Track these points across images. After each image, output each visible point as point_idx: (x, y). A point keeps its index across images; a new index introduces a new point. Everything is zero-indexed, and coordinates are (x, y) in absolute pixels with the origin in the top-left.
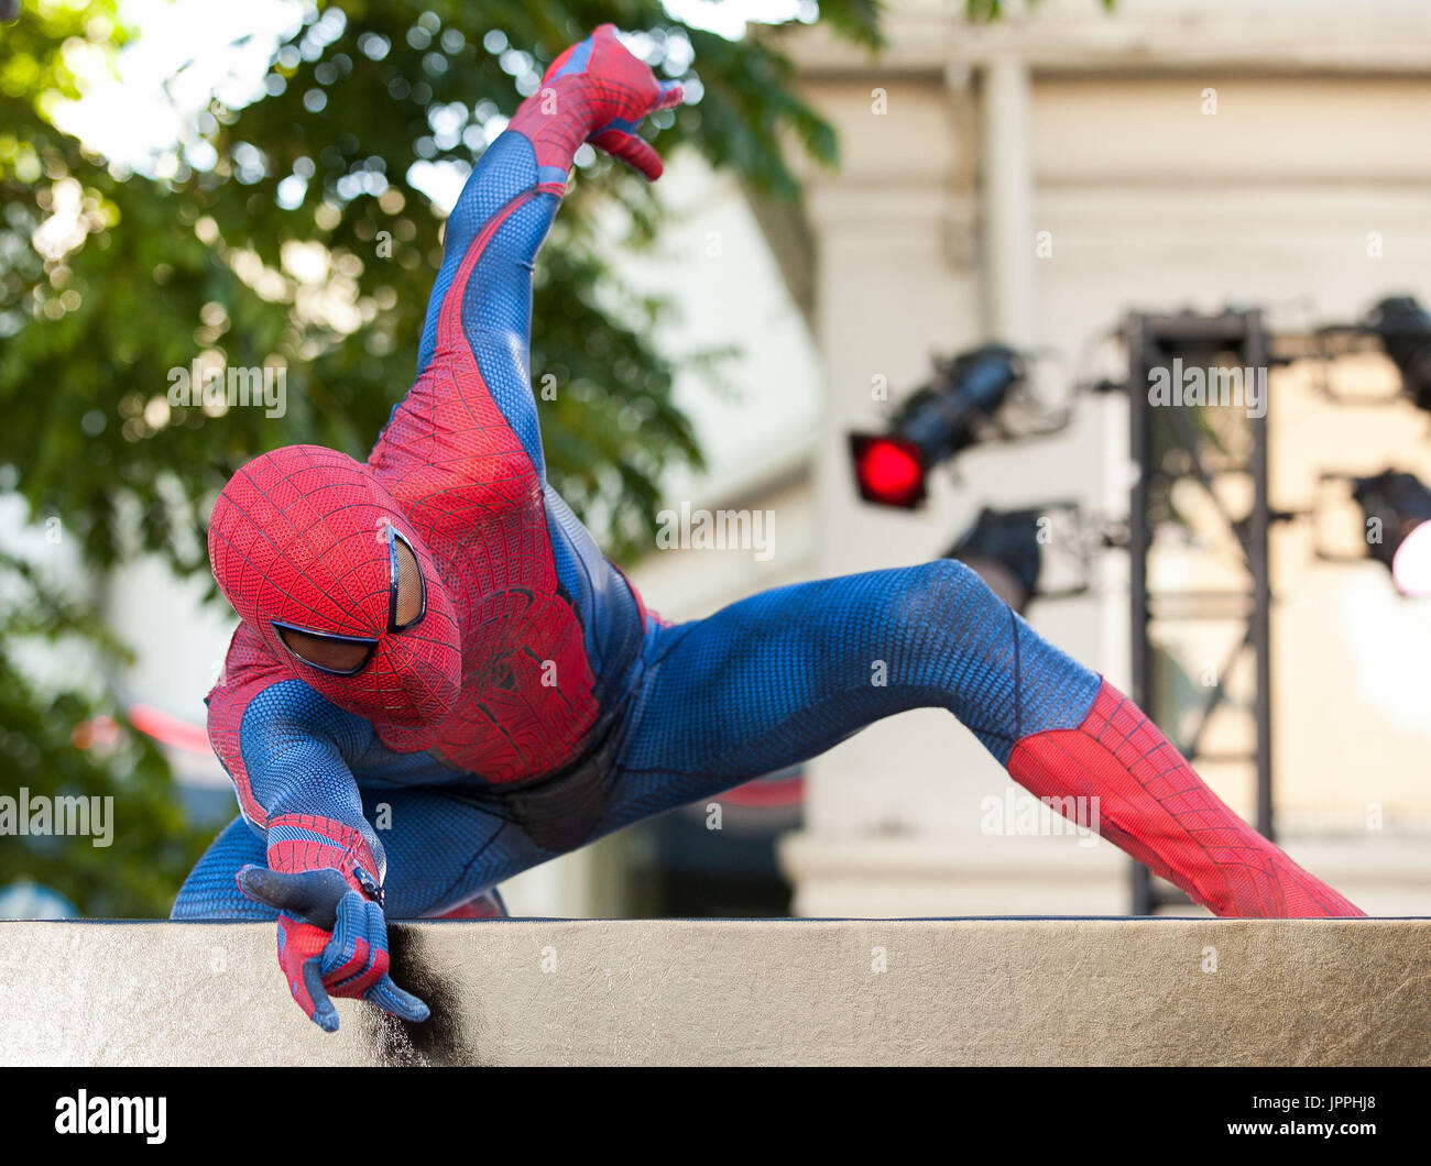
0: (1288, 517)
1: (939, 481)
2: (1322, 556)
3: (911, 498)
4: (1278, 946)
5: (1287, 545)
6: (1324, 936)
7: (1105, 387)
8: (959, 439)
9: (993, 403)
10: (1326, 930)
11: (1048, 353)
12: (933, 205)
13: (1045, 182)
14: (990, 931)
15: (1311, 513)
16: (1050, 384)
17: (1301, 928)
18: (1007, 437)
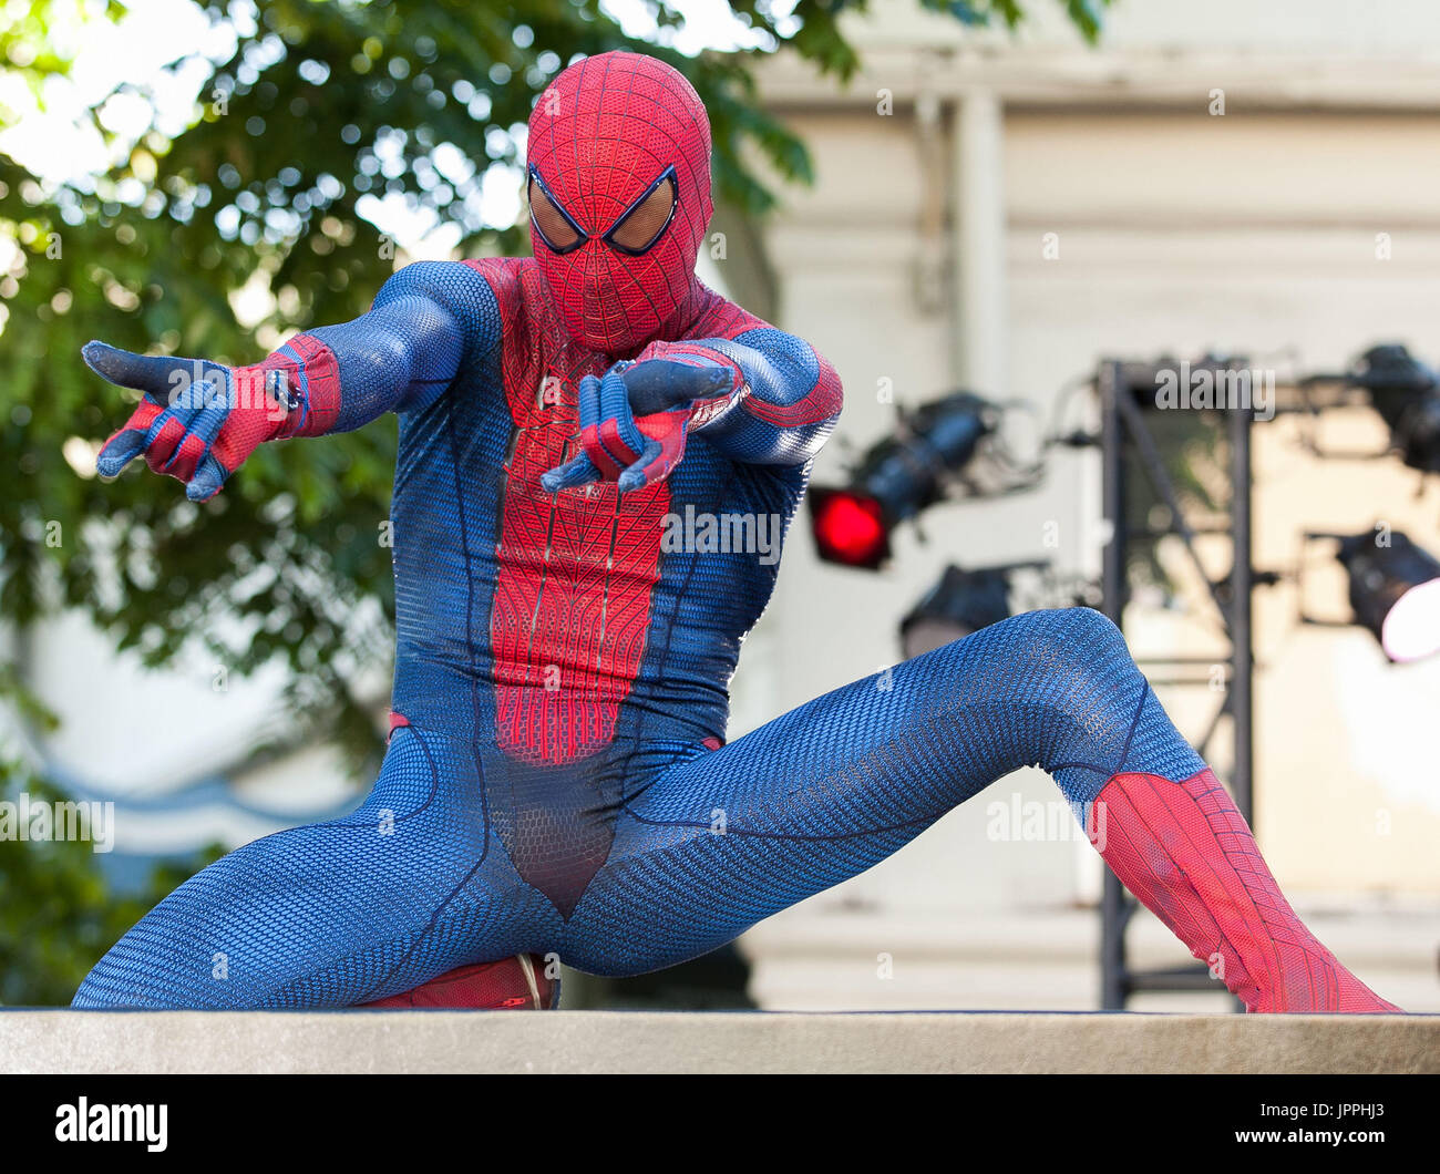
0: (1270, 579)
1: (903, 538)
2: (1306, 620)
3: (873, 557)
4: (1240, 1043)
5: (1270, 607)
6: (1288, 1033)
7: (1078, 441)
8: (926, 495)
9: (960, 455)
10: (1292, 1027)
11: (1017, 404)
12: (902, 245)
13: (1019, 222)
14: (935, 1026)
15: (1297, 576)
16: (1021, 436)
17: (1264, 1024)
18: (975, 492)
